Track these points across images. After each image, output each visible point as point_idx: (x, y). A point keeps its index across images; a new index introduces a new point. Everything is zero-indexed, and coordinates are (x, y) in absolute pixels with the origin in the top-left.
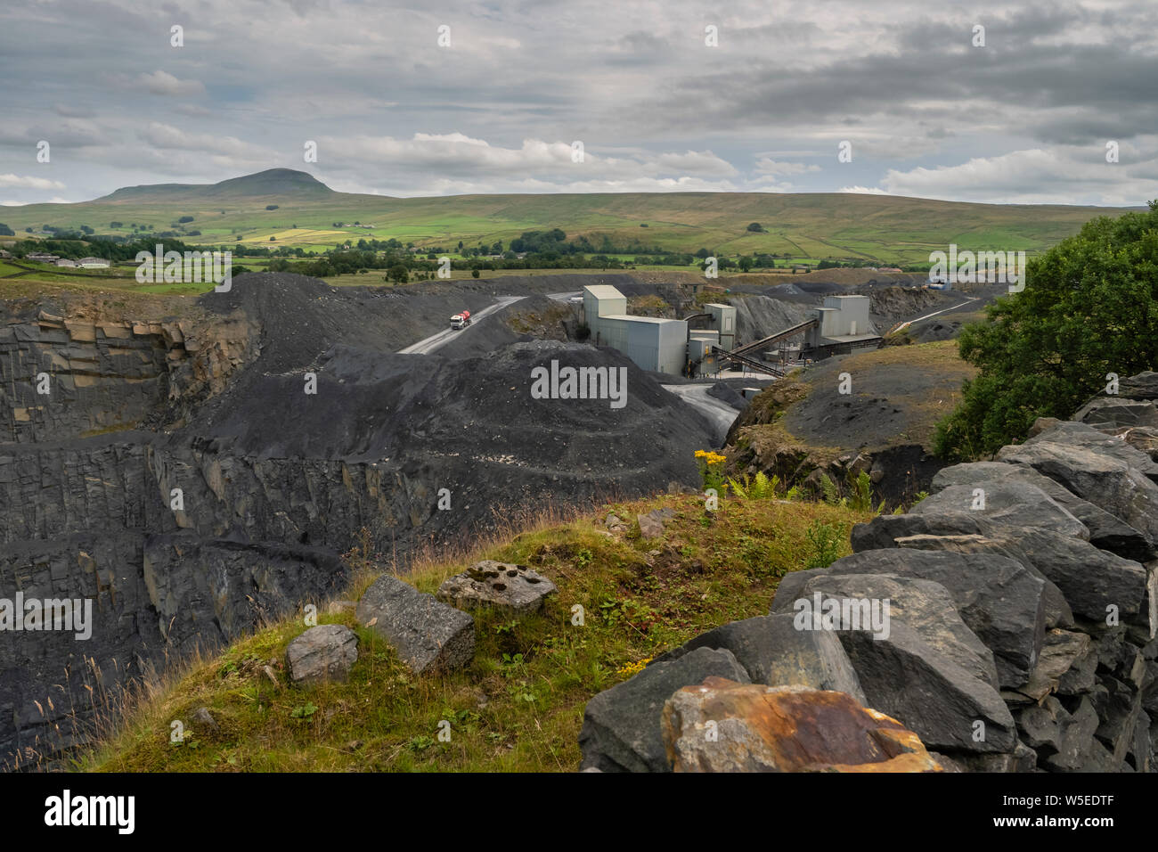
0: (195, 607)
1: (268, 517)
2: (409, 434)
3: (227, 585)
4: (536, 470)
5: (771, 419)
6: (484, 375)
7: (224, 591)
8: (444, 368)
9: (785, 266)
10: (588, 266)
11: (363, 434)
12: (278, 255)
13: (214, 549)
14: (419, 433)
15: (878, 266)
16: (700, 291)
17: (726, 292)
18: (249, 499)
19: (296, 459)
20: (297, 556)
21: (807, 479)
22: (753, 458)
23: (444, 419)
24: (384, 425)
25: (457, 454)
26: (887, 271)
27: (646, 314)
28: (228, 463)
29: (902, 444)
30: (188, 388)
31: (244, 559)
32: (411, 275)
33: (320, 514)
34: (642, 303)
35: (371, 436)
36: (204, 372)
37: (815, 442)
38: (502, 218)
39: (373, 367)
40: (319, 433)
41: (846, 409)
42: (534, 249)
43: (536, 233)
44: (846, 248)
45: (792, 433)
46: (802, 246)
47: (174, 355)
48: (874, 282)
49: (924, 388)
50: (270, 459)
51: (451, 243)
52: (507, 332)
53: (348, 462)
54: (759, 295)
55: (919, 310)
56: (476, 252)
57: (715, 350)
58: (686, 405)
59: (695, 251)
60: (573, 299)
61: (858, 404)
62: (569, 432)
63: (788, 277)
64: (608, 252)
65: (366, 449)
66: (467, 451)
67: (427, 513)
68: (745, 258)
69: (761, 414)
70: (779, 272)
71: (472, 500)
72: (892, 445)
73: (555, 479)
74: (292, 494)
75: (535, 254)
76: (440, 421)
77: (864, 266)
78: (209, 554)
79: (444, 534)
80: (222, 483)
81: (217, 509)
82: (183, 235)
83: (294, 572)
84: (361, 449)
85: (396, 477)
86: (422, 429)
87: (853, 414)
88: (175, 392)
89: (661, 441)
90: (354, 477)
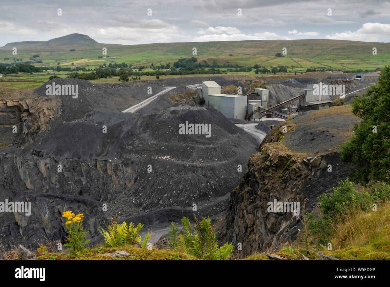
0: (35, 223)
1: (65, 184)
2: (125, 147)
3: (48, 213)
4: (180, 162)
5: (278, 140)
6: (157, 121)
7: (47, 216)
8: (140, 118)
9: (292, 71)
10: (206, 73)
11: (105, 148)
12: (75, 71)
13: (42, 198)
14: (129, 147)
15: (332, 71)
16: (253, 82)
17: (265, 83)
18: (57, 176)
19: (77, 159)
20: (77, 201)
21: (292, 168)
22: (269, 158)
23: (140, 140)
24: (115, 144)
25: (146, 156)
26: (336, 73)
27: (229, 93)
28: (48, 161)
29: (335, 151)
30: (31, 128)
31: (55, 202)
32: (130, 78)
33: (87, 182)
34: (228, 88)
35: (109, 148)
36: (37, 122)
37: (296, 150)
38: (170, 53)
39: (110, 118)
40: (86, 147)
41: (310, 135)
42: (184, 66)
43: (185, 59)
44: (318, 63)
45: (286, 146)
46: (299, 62)
47: (24, 114)
48: (330, 78)
49: (346, 125)
50: (66, 159)
51: (148, 64)
52: (169, 102)
53: (99, 160)
54: (279, 84)
55: (350, 90)
56: (159, 68)
57: (259, 108)
58: (246, 133)
59: (253, 66)
60: (198, 87)
61: (316, 133)
62: (194, 146)
63: (292, 76)
64: (215, 67)
65: (107, 154)
66: (150, 154)
67: (133, 181)
68: (274, 68)
69: (274, 138)
70: (289, 74)
71: (152, 176)
72: (330, 152)
73: (188, 166)
74: (75, 174)
75: (184, 68)
76: (139, 141)
77: (327, 71)
78: (40, 200)
79: (140, 190)
80: (45, 170)
81: (43, 181)
82: (35, 63)
83: (76, 208)
84: (104, 154)
85: (119, 166)
86: (130, 145)
87: (314, 138)
88: (25, 131)
89: (234, 149)
90: (102, 166)
